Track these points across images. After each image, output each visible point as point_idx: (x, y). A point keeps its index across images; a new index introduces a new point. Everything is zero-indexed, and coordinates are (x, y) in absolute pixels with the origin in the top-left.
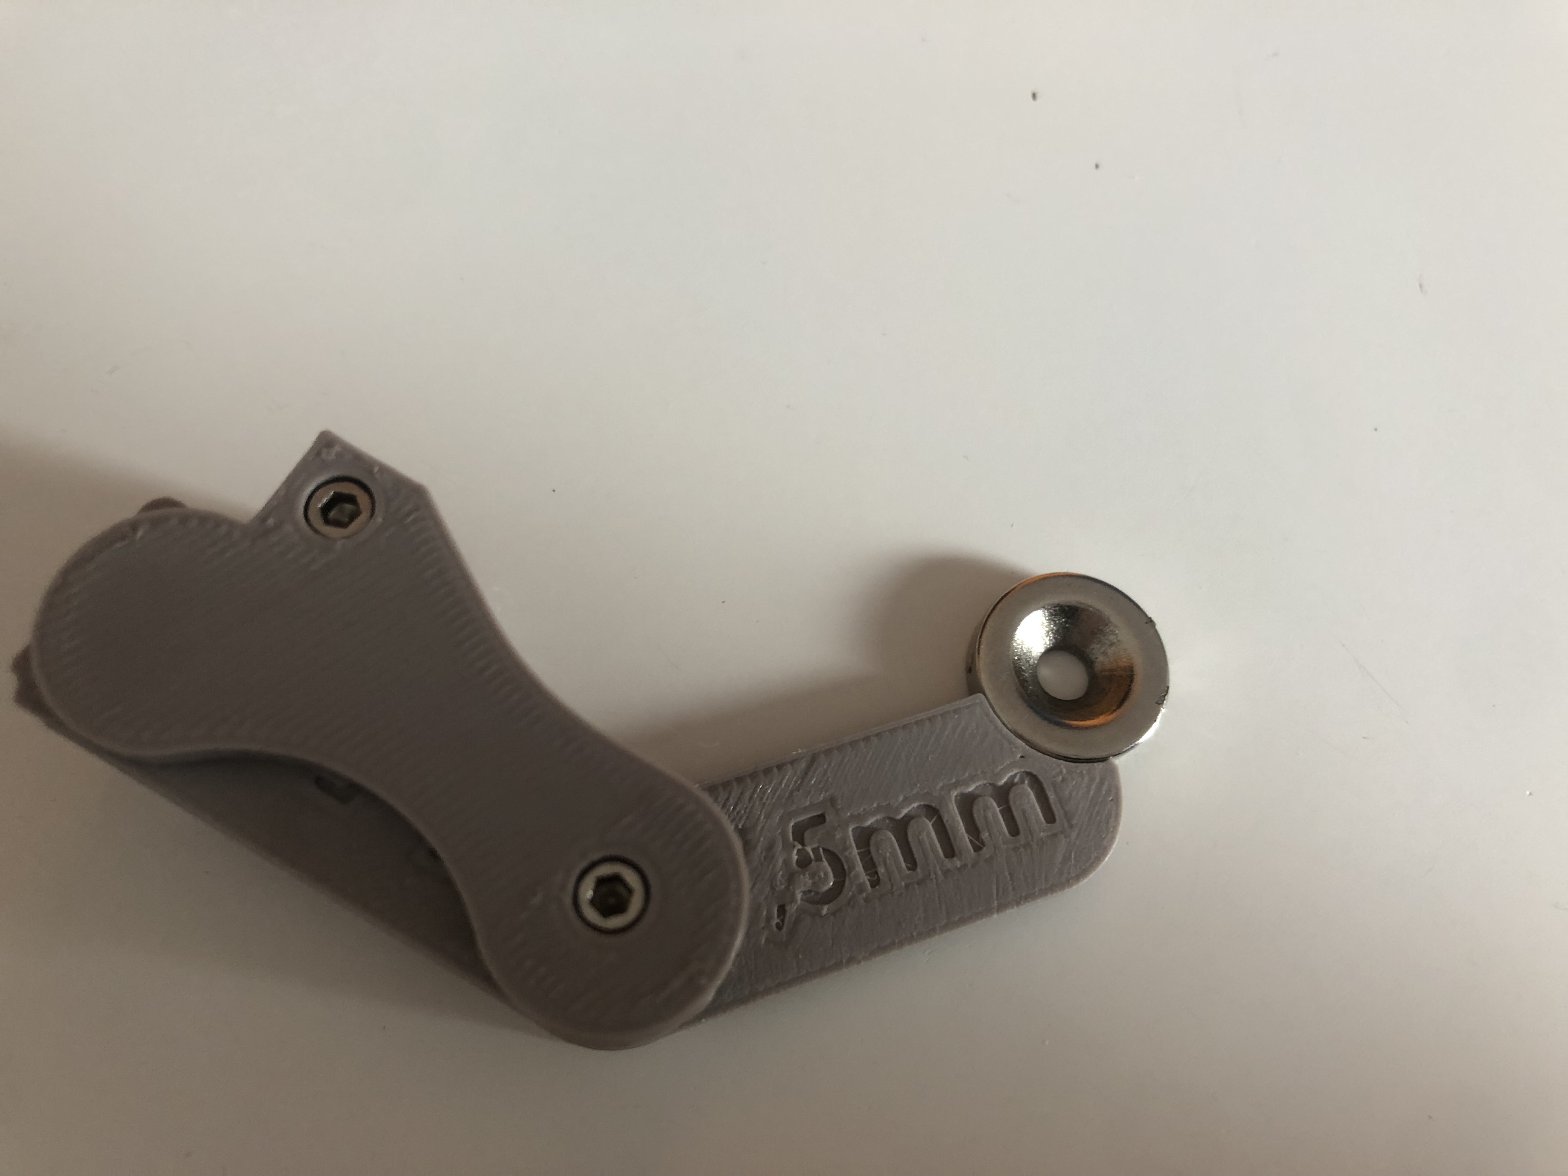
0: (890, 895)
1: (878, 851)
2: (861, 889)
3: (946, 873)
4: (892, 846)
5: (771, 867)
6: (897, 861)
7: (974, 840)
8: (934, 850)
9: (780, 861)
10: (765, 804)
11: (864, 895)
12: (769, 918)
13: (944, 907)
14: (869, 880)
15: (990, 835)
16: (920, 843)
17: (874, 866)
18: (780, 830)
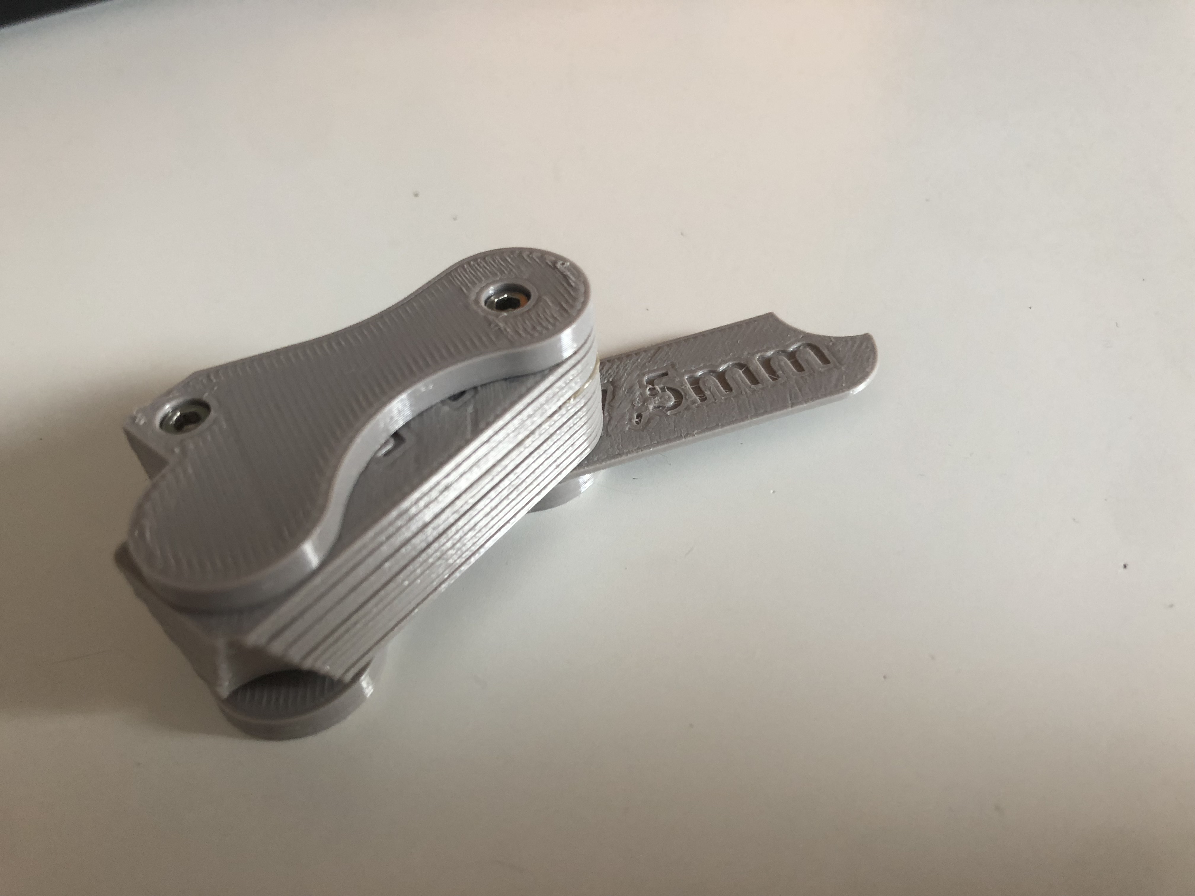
0: (714, 404)
1: (705, 385)
2: (694, 402)
3: (753, 392)
4: (714, 382)
5: (631, 396)
6: (717, 388)
7: (773, 376)
8: (745, 383)
9: (638, 393)
10: (626, 369)
11: (696, 405)
12: (630, 420)
13: (753, 407)
14: (699, 399)
15: (783, 372)
16: (735, 380)
17: (703, 392)
18: (638, 380)
